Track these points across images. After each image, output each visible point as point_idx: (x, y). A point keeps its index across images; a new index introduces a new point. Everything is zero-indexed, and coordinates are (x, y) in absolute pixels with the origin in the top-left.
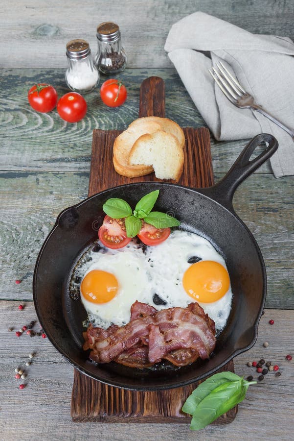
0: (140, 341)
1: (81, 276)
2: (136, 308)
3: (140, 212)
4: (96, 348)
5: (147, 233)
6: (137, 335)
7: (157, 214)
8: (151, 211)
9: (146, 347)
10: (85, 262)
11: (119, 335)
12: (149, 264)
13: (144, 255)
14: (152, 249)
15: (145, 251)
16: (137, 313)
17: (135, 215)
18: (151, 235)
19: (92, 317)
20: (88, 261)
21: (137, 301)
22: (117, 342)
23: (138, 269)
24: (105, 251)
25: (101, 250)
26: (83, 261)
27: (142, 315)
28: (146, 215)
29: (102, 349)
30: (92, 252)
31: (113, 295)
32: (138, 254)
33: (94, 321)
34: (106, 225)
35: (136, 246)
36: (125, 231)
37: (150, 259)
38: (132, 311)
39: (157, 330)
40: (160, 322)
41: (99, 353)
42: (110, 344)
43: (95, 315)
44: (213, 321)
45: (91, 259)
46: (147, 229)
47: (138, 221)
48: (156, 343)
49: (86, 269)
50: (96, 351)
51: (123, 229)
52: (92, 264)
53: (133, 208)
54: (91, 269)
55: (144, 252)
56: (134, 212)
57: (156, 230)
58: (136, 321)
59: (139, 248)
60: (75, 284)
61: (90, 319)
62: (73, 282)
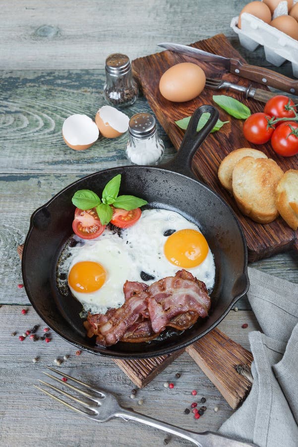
0: (141, 316)
1: (65, 272)
2: (128, 287)
3: (108, 198)
4: (100, 333)
5: (120, 216)
6: (136, 311)
7: (124, 198)
8: (118, 196)
9: (148, 320)
10: (65, 259)
11: (119, 315)
12: (128, 245)
13: (120, 239)
14: (127, 232)
15: (121, 235)
16: (131, 292)
17: (104, 202)
18: (124, 217)
19: (88, 306)
20: (69, 256)
21: (127, 281)
22: (119, 322)
23: (119, 252)
24: (82, 243)
25: (79, 244)
26: (63, 258)
27: (135, 293)
28: (114, 200)
29: (106, 332)
30: (70, 248)
31: (102, 282)
32: (115, 239)
33: (90, 310)
34: (77, 218)
35: (111, 233)
36: (98, 219)
37: (127, 242)
38: (125, 291)
39: (154, 302)
40: (154, 295)
41: (105, 337)
42: (113, 325)
43: (90, 304)
44: (202, 282)
45: (70, 254)
46: (118, 213)
47: (109, 208)
48: (156, 313)
49: (69, 265)
50: (101, 336)
51: (96, 218)
52: (73, 259)
53: (100, 197)
54: (74, 263)
55: (119, 236)
56: (102, 200)
57: (128, 212)
58: (132, 299)
59: (114, 234)
60: (62, 281)
61: (86, 309)
62: (59, 279)
